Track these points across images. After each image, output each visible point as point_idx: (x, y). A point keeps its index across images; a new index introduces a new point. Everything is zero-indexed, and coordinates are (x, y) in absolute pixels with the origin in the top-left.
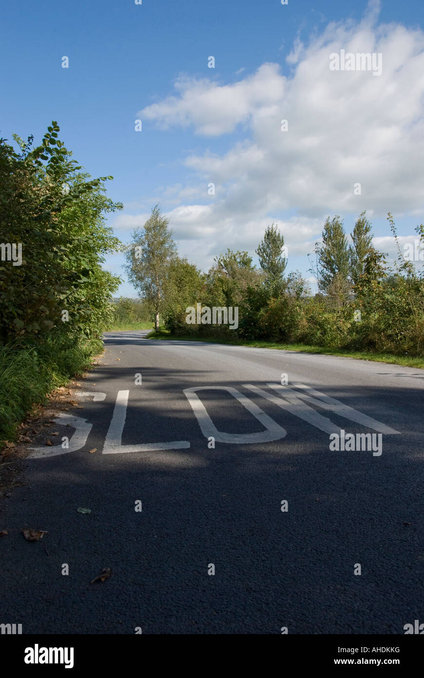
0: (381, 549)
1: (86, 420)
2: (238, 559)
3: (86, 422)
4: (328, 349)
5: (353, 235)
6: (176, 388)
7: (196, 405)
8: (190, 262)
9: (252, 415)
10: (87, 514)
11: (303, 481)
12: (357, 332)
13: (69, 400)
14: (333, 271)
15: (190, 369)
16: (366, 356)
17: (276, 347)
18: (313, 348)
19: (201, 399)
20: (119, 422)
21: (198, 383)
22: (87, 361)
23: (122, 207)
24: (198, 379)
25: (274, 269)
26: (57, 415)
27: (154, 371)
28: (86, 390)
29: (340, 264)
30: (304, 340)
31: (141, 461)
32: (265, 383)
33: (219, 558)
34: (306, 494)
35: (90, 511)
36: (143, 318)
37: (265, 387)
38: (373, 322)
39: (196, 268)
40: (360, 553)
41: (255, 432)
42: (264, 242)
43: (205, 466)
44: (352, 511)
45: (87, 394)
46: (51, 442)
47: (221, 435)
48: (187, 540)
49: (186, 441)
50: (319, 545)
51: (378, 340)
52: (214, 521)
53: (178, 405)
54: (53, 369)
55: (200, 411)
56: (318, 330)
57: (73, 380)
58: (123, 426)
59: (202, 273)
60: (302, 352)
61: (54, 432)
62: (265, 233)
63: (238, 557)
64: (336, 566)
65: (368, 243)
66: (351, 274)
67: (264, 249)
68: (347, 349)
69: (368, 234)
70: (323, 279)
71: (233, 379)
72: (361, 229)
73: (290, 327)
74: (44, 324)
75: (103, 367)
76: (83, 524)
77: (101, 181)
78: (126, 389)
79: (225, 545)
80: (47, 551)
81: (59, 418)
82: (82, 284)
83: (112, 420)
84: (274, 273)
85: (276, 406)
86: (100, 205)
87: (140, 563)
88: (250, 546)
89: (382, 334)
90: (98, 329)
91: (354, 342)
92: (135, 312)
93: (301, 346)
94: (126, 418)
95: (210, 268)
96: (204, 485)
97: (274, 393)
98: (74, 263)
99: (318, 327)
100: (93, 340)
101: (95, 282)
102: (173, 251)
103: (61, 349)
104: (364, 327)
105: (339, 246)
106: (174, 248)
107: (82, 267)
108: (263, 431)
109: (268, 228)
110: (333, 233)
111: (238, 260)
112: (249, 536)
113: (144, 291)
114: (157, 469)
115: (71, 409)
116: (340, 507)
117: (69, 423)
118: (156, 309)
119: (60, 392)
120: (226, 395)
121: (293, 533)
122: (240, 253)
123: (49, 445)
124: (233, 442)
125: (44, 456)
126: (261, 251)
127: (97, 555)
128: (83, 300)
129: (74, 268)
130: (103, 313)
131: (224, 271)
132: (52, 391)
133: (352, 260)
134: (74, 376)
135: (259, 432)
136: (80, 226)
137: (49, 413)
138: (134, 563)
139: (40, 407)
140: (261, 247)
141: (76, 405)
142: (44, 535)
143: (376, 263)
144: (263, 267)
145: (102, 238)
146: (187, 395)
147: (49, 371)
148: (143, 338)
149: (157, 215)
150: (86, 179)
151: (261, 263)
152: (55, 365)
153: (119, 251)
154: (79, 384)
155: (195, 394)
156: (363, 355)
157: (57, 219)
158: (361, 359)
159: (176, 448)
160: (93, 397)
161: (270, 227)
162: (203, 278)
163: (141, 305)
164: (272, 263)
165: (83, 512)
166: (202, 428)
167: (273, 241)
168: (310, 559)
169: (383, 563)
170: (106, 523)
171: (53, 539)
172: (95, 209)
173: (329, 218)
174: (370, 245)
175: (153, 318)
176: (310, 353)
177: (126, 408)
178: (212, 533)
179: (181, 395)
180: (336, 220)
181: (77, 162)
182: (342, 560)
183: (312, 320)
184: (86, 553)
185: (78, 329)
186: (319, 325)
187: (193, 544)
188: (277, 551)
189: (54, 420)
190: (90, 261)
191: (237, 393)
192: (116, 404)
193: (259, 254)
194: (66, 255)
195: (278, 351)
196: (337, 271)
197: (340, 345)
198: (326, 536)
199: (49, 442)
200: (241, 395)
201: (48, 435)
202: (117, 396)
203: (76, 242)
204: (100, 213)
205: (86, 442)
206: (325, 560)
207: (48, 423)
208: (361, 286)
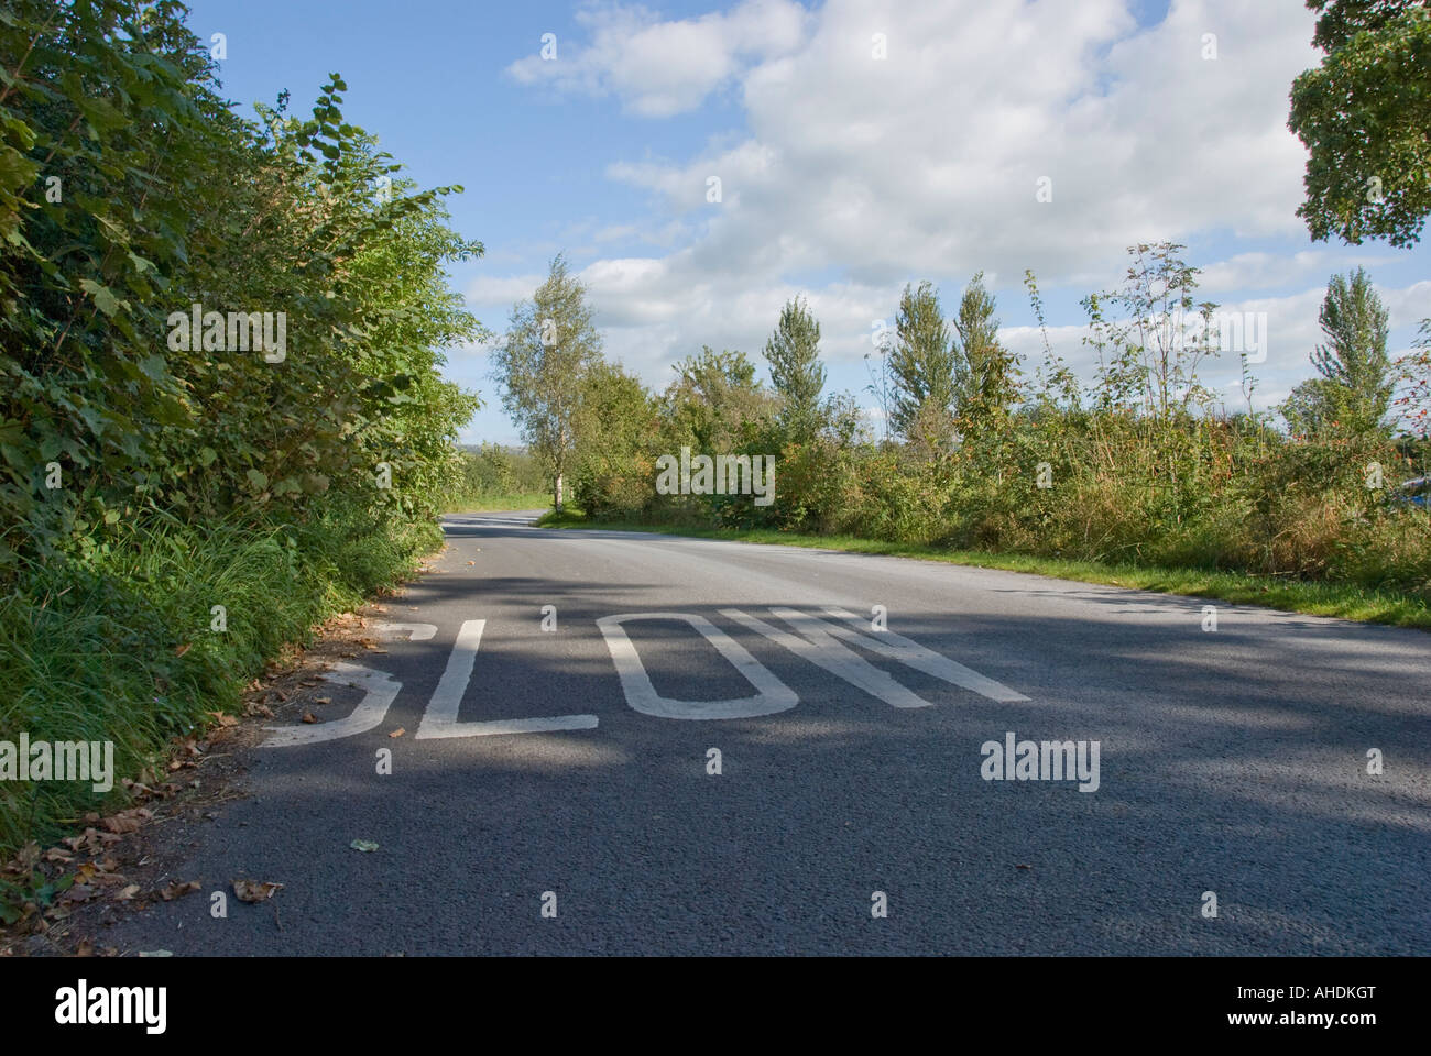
0: (967, 914)
1: (390, 675)
2: (672, 936)
3: (391, 679)
4: (903, 546)
5: (959, 321)
6: (581, 617)
7: (621, 649)
8: (627, 372)
9: (733, 666)
10: (370, 852)
11: (823, 789)
12: (962, 512)
13: (359, 637)
14: (919, 394)
15: (615, 582)
16: (978, 558)
17: (798, 543)
18: (872, 544)
19: (631, 637)
20: (456, 679)
21: (628, 607)
22: (406, 564)
23: (481, 251)
24: (629, 601)
25: (799, 387)
26: (330, 666)
27: (541, 584)
28: (397, 619)
29: (934, 379)
30: (855, 528)
31: (494, 753)
32: (765, 608)
33: (633, 935)
34: (825, 814)
35: (376, 846)
36: (532, 486)
37: (766, 615)
38: (995, 492)
39: (640, 383)
40: (923, 923)
41: (736, 698)
42: (779, 333)
43: (624, 762)
44: (916, 844)
45: (398, 627)
46: (313, 717)
47: (664, 705)
48: (570, 901)
49: (591, 716)
50: (842, 909)
51: (1003, 528)
52: (629, 865)
53: (584, 648)
54: (330, 576)
55: (627, 661)
56: (884, 508)
57: (373, 600)
58: (465, 688)
59: (650, 395)
60: (849, 552)
61: (321, 697)
62: (780, 315)
63: (672, 933)
64: (870, 949)
65: (990, 339)
66: (954, 400)
67: (779, 348)
68: (940, 545)
69: (990, 320)
70: (898, 410)
71: (700, 600)
72: (974, 309)
73: (827, 502)
74: (311, 481)
75: (437, 577)
76: (360, 871)
77: (439, 196)
78: (479, 618)
79: (647, 910)
80: (279, 923)
81: (335, 671)
82: (399, 406)
83: (444, 675)
84: (801, 398)
85: (785, 651)
86: (438, 246)
87: (468, 945)
88: (700, 911)
89: (1012, 515)
90: (431, 501)
91: (956, 532)
92: (514, 472)
93: (849, 540)
94: (473, 673)
95: (668, 385)
96: (618, 798)
97: (783, 626)
98: (382, 363)
99: (884, 502)
100: (422, 525)
101: (423, 403)
102: (594, 350)
103: (349, 537)
104: (975, 501)
105: (932, 343)
106: (597, 344)
107: (398, 372)
108: (751, 696)
109: (788, 304)
110: (918, 316)
111: (727, 370)
112: (699, 893)
113: (533, 430)
114: (525, 767)
115: (363, 655)
116: (893, 837)
117: (354, 681)
118: (557, 465)
119: (344, 622)
120: (685, 629)
121: (790, 887)
122: (729, 355)
123: (309, 723)
124: (688, 718)
125: (295, 743)
126: (774, 352)
127: (381, 930)
128: (398, 440)
129: (381, 376)
130: (441, 468)
131: (697, 391)
132: (326, 621)
133: (957, 371)
134: (371, 593)
135: (743, 697)
136: (395, 290)
137: (314, 662)
138: (455, 943)
139: (298, 650)
140: (773, 343)
141: (374, 647)
142: (276, 891)
143: (1001, 373)
144: (778, 384)
145: (441, 314)
146: (603, 629)
147: (321, 577)
148: (530, 525)
149: (561, 275)
150: (406, 191)
151: (774, 377)
152: (333, 568)
153: (476, 341)
154: (383, 609)
155: (620, 628)
156: (971, 558)
157: (347, 274)
158: (967, 565)
159: (568, 728)
160: (410, 632)
161: (792, 303)
162: (654, 405)
163: (527, 458)
164: (794, 376)
165: (361, 849)
166: (626, 691)
167: (797, 331)
168: (820, 935)
169: (968, 940)
170: (407, 868)
171: (293, 899)
172: (426, 255)
173: (909, 286)
174: (993, 341)
175: (552, 487)
176: (866, 553)
177: (475, 654)
178: (624, 889)
179: (590, 630)
180: (924, 291)
181: (389, 156)
182: (885, 936)
183: (872, 487)
184: (360, 925)
185: (389, 500)
186: (887, 498)
187: (581, 908)
188: (755, 922)
189: (324, 676)
190: (417, 362)
191: (708, 627)
192: (455, 646)
193: (768, 357)
194: (364, 347)
195: (802, 549)
196: (926, 393)
197: (927, 539)
198: (858, 892)
199: (309, 717)
200: (714, 628)
201: (309, 703)
202: (459, 630)
203: (386, 319)
204: (437, 263)
205: (385, 717)
206: (852, 938)
207: (311, 680)
208: (971, 420)
